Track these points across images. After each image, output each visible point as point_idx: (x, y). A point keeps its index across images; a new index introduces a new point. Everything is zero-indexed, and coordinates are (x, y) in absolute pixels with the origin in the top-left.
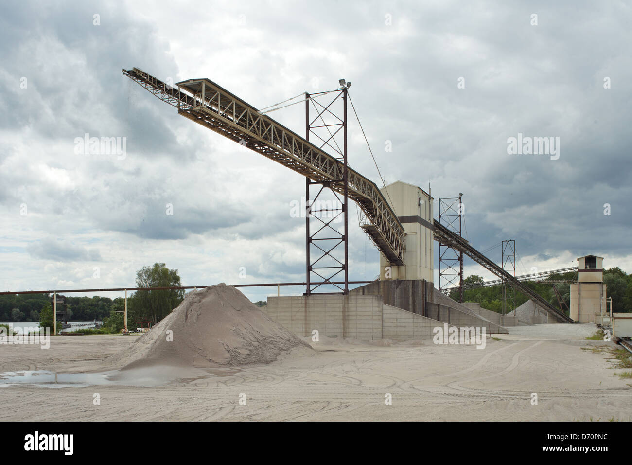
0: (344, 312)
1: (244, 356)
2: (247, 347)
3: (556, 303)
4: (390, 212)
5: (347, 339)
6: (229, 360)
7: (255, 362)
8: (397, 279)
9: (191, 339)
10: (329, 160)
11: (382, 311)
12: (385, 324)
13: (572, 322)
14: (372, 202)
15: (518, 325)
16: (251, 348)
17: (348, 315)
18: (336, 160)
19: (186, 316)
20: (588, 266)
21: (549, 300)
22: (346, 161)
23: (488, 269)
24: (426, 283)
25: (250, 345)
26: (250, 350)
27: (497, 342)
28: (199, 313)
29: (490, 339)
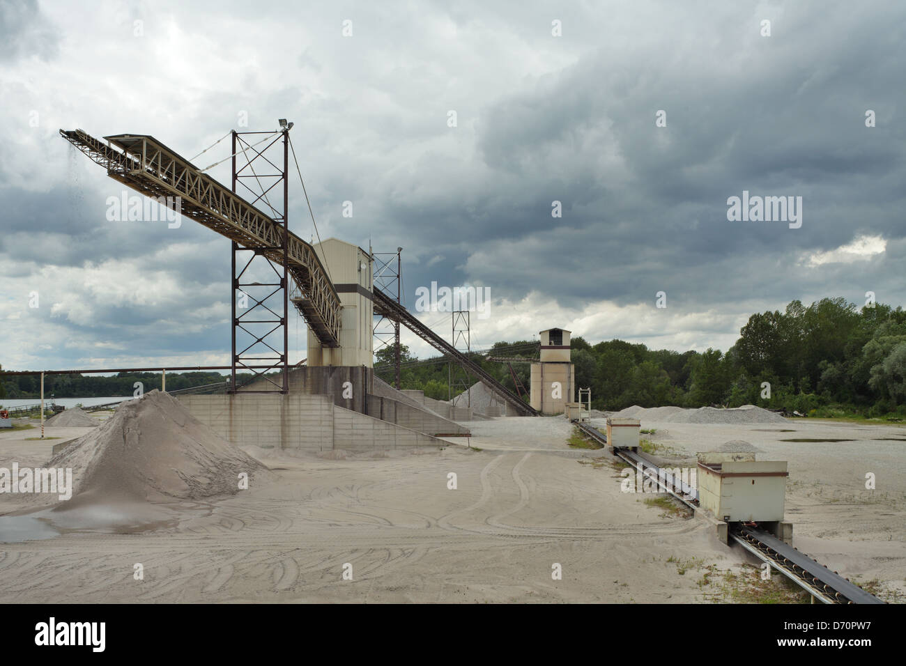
0: (283, 416)
1: (204, 486)
2: (206, 474)
3: (510, 384)
4: (326, 281)
5: (287, 450)
6: (188, 492)
7: (219, 494)
8: (331, 365)
9: (137, 467)
10: (258, 217)
11: (333, 415)
12: (337, 432)
13: (534, 413)
14: (307, 270)
15: (473, 419)
16: (209, 475)
17: (289, 420)
18: (272, 221)
19: (124, 437)
20: (552, 342)
21: (500, 380)
22: (286, 223)
23: (436, 348)
24: (366, 370)
25: (209, 471)
26: (210, 478)
27: (477, 454)
28: (139, 432)
29: (469, 450)
